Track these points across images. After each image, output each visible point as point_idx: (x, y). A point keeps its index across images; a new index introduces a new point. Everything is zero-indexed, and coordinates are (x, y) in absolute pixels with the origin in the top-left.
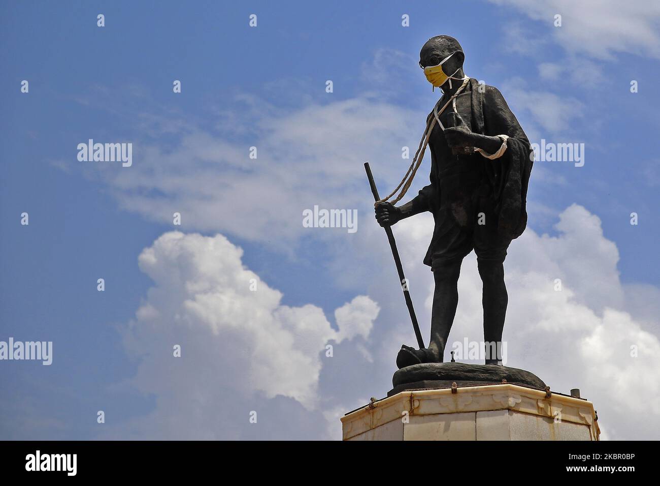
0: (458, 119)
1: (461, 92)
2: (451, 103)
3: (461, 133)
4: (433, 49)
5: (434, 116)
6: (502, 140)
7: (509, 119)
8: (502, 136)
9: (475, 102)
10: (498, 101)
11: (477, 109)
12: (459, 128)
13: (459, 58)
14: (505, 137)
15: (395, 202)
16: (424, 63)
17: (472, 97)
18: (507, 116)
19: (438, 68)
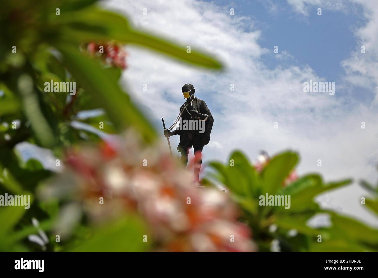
0: (194, 108)
1: (193, 101)
2: (190, 103)
3: (195, 112)
4: (187, 87)
5: (184, 107)
6: (206, 116)
7: (208, 110)
8: (206, 115)
9: (198, 104)
10: (205, 105)
11: (198, 106)
12: (195, 111)
13: (194, 91)
14: (207, 115)
15: (170, 130)
16: (183, 91)
17: (197, 103)
18: (207, 109)
19: (188, 93)
